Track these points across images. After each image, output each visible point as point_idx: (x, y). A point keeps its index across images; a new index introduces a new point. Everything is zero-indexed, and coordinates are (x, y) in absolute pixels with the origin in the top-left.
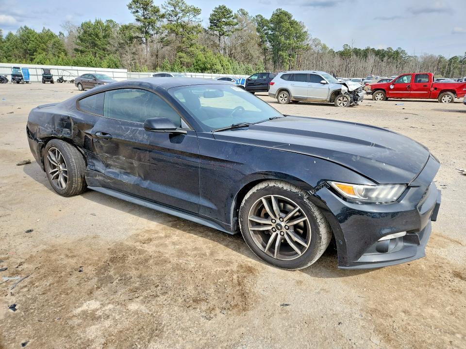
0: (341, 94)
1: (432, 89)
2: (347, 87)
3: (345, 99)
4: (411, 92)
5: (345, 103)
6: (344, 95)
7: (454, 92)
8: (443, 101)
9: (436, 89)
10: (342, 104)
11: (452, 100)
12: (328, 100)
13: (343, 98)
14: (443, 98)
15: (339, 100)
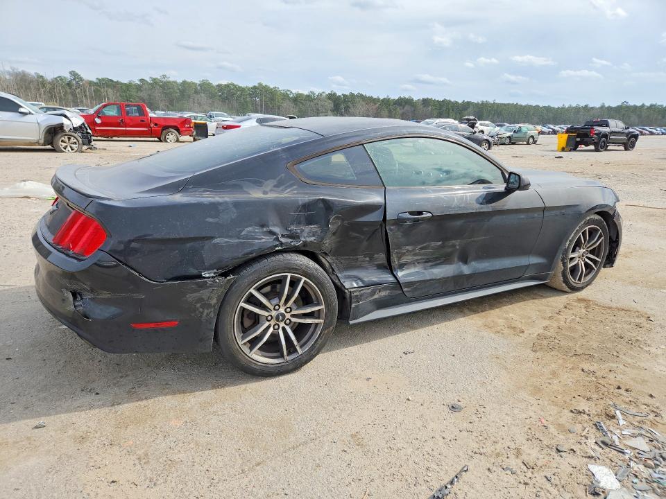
0: (64, 131)
1: (152, 125)
2: (69, 120)
3: (73, 140)
4: (128, 129)
5: (74, 146)
6: (70, 133)
7: (177, 129)
8: (168, 141)
9: (156, 124)
10: (69, 148)
11: (178, 139)
12: (42, 141)
13: (69, 139)
14: (167, 136)
15: (62, 141)
